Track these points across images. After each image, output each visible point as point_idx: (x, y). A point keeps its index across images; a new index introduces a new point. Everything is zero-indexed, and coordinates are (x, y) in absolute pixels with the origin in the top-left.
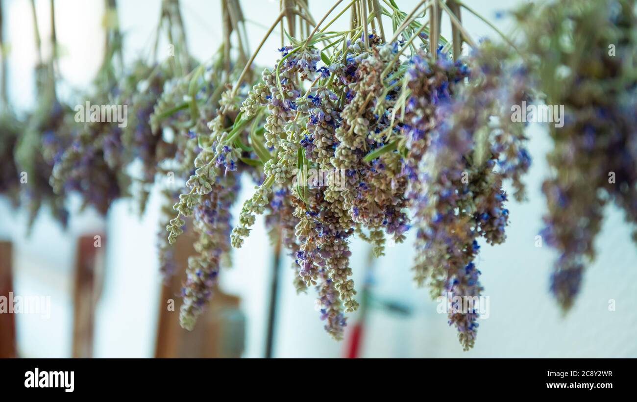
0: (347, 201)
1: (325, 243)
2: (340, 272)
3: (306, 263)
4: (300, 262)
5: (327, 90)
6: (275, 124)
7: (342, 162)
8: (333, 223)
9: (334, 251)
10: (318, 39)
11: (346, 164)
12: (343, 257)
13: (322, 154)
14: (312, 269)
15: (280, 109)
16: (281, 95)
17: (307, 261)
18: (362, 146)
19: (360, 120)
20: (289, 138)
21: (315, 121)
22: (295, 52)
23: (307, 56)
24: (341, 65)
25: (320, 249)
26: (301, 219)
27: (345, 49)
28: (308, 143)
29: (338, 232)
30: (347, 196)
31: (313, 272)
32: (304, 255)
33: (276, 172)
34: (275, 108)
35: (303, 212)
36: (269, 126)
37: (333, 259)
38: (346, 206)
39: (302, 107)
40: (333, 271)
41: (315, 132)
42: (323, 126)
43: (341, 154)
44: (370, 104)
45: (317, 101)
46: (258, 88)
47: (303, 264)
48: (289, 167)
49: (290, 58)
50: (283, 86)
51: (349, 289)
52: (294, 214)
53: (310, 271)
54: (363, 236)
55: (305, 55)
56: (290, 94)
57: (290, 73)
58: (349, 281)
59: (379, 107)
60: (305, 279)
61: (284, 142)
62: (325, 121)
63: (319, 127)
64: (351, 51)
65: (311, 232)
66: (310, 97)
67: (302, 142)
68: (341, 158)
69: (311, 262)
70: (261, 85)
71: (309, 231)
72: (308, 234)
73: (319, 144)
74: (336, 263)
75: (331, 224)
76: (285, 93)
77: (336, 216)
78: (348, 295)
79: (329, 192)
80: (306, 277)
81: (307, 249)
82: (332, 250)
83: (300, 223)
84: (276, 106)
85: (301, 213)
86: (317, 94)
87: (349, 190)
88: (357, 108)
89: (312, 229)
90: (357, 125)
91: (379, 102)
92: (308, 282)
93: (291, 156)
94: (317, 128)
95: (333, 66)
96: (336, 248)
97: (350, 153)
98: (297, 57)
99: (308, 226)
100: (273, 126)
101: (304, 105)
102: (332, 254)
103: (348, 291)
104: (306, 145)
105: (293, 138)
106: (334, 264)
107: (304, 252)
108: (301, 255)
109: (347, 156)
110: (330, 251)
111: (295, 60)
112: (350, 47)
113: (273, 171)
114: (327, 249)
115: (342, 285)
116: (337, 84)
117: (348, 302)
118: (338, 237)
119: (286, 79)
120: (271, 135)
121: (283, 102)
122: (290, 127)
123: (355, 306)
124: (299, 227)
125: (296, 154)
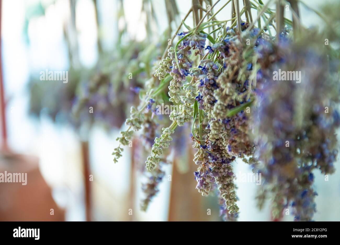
0: (225, 140)
1: (215, 166)
2: (225, 187)
3: (200, 181)
4: (198, 179)
5: (211, 62)
6: (175, 86)
7: (219, 114)
8: (220, 153)
9: (221, 172)
10: (205, 26)
11: (222, 115)
12: (228, 176)
13: (208, 107)
14: (205, 184)
15: (178, 75)
16: (177, 67)
17: (202, 179)
18: (233, 103)
19: (229, 85)
20: (187, 95)
21: (202, 84)
22: (188, 36)
23: (196, 38)
24: (221, 45)
25: (211, 170)
26: (198, 150)
27: (225, 33)
28: (200, 99)
29: (223, 160)
30: (225, 137)
31: (205, 187)
32: (199, 175)
33: (177, 119)
34: (175, 75)
35: (198, 145)
36: (171, 87)
37: (220, 178)
38: (225, 143)
39: (195, 74)
40: (220, 186)
41: (203, 91)
42: (208, 87)
43: (217, 108)
44: (237, 73)
45: (204, 70)
46: (166, 61)
47: (199, 181)
48: (186, 115)
49: (184, 40)
50: (179, 60)
51: (231, 198)
52: (193, 146)
53: (204, 186)
54: (245, 160)
55: (194, 38)
56: (184, 65)
57: (185, 51)
58: (232, 193)
59: (241, 76)
60: (200, 191)
61: (183, 98)
62: (210, 84)
63: (205, 88)
64: (229, 35)
65: (204, 159)
66: (200, 67)
67: (197, 98)
68: (218, 111)
69: (204, 180)
70: (167, 59)
71: (203, 159)
72: (203, 160)
73: (205, 99)
74: (222, 180)
75: (218, 154)
76: (181, 65)
77: (221, 148)
78: (230, 202)
79: (211, 134)
80: (201, 190)
81: (201, 170)
82: (219, 171)
83: (197, 153)
84: (176, 73)
85: (197, 146)
86: (205, 65)
87: (226, 133)
88: (228, 76)
89: (204, 157)
90: (227, 88)
91: (241, 72)
92: (203, 193)
93: (188, 107)
94: (204, 89)
95: (216, 45)
96: (222, 170)
97: (224, 108)
98: (189, 39)
99: (202, 155)
100: (174, 87)
101: (196, 73)
102: (220, 174)
103: (230, 199)
104: (199, 100)
105: (189, 95)
106: (221, 181)
107: (200, 172)
108: (197, 175)
109: (222, 110)
110: (218, 172)
111: (187, 41)
112: (228, 32)
113: (175, 118)
114: (217, 171)
115: (227, 195)
116: (220, 57)
117: (231, 207)
118: (223, 162)
119: (182, 55)
120: (173, 94)
121: (179, 71)
122: (187, 88)
123: (236, 210)
124: (196, 155)
125: (192, 106)
